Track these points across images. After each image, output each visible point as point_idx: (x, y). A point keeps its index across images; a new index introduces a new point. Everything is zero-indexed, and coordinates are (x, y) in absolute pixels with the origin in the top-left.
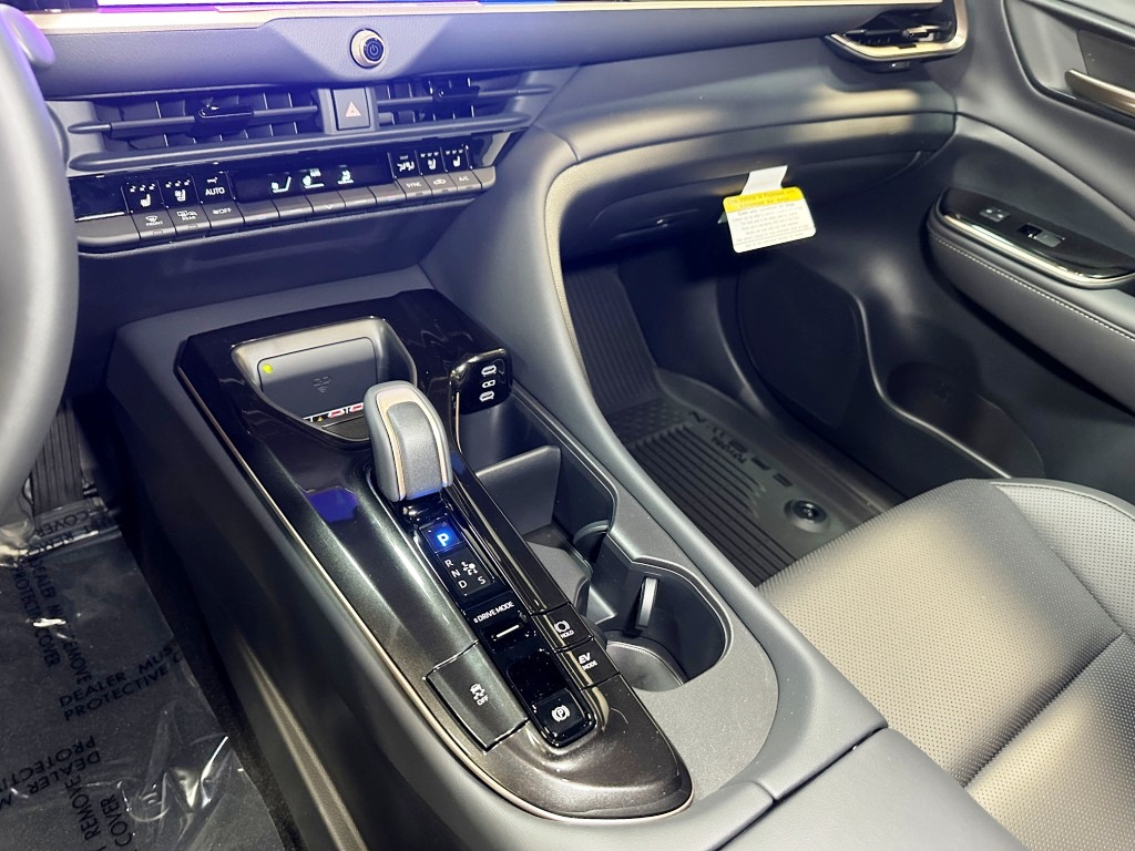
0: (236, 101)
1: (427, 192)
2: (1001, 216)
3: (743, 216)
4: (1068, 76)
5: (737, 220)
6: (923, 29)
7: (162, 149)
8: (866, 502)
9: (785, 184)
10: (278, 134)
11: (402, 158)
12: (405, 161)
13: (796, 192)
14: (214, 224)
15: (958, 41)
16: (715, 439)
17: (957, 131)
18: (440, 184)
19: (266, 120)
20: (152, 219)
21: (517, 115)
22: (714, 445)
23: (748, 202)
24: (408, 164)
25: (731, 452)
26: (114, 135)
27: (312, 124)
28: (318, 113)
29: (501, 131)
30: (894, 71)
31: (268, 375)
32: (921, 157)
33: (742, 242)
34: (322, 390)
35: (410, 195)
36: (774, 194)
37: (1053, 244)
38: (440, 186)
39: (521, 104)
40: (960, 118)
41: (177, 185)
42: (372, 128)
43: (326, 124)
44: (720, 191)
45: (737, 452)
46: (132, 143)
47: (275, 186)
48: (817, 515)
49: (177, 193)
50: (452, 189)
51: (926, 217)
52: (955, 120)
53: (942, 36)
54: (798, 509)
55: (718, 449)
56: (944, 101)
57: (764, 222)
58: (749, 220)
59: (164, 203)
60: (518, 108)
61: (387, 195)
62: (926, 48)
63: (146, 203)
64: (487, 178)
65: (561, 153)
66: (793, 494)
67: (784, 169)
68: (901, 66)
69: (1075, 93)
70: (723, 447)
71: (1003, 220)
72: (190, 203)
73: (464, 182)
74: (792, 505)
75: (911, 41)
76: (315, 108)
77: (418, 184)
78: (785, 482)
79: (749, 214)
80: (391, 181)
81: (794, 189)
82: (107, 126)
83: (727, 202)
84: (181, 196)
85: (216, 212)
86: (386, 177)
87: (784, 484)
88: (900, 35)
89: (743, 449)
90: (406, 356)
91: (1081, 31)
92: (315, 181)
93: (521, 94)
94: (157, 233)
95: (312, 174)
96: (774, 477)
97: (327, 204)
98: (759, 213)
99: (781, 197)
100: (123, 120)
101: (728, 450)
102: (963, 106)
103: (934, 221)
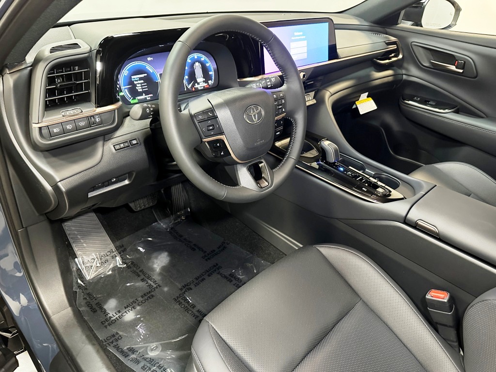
4: (430, 62)
5: (360, 106)
6: (393, 55)
9: (368, 97)
13: (370, 99)
15: (401, 56)
23: (361, 102)
30: (388, 66)
32: (395, 87)
33: (362, 112)
36: (366, 99)
37: (434, 104)
40: (404, 75)
44: (354, 100)
53: (396, 56)
56: (400, 71)
57: (365, 106)
62: (394, 59)
64: (315, 101)
65: (328, 94)
67: (367, 93)
68: (388, 64)
69: (433, 66)
71: (420, 100)
75: (390, 59)
79: (362, 105)
83: (356, 102)
88: (388, 57)
98: (364, 104)
102: (404, 72)
103: (401, 103)
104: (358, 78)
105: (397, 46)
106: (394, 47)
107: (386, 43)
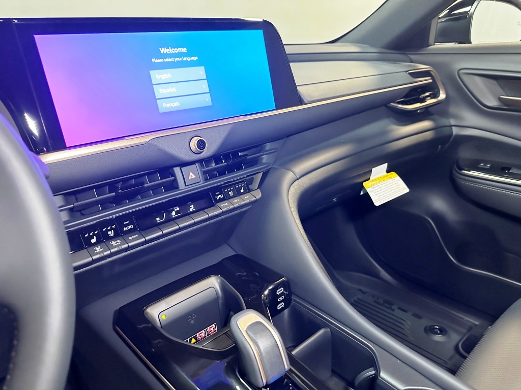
0: (133, 181)
1: (232, 207)
2: (489, 165)
3: (374, 189)
4: (500, 99)
5: (372, 191)
6: (427, 94)
7: (98, 212)
8: (463, 319)
9: (388, 171)
10: (155, 194)
11: (217, 194)
12: (219, 195)
13: (394, 174)
14: (130, 244)
15: (442, 96)
16: (375, 302)
17: (454, 133)
18: (237, 202)
19: (149, 188)
20: (98, 249)
21: (264, 164)
22: (375, 304)
23: (374, 183)
24: (220, 196)
25: (386, 307)
26: (75, 210)
27: (173, 186)
28: (175, 180)
29: (259, 172)
30: (420, 113)
31: (165, 320)
32: (441, 148)
33: (378, 201)
34: (192, 322)
35: (224, 210)
36: (385, 176)
38: (237, 203)
39: (265, 158)
40: (453, 128)
41: (109, 228)
42: (201, 183)
43: (180, 184)
44: (359, 180)
45: (388, 306)
46: (83, 212)
47: (158, 219)
48: (442, 331)
49: (109, 233)
50: (243, 203)
51: (451, 172)
52: (452, 129)
53: (435, 95)
54: (430, 330)
55: (379, 306)
56: (444, 121)
57: (384, 190)
58: (377, 190)
59: (103, 239)
60: (264, 161)
61: (213, 212)
62: (430, 101)
63: (93, 241)
64: (258, 194)
65: (289, 176)
66: (425, 322)
67: (386, 165)
68: (422, 111)
69: (506, 105)
70: (381, 305)
71: (490, 167)
72: (116, 236)
73: (247, 198)
74: (428, 328)
75: (423, 100)
76: (173, 178)
77: (226, 204)
78: (419, 317)
79: (376, 188)
80: (213, 205)
81: (392, 172)
82: (72, 206)
83: (364, 184)
84: (111, 233)
85: (130, 238)
86: (211, 204)
87: (419, 318)
88: (418, 98)
89: (391, 304)
90: (235, 293)
91: (499, 80)
92: (177, 212)
93: (264, 155)
94: (102, 255)
95: (175, 210)
96: (413, 315)
97: (185, 223)
98: (381, 186)
99: (388, 177)
100: (77, 202)
101: (384, 306)
102: (453, 122)
103: (457, 174)
104: (360, 140)
105: (433, 78)
106: (426, 80)
107: (410, 74)
